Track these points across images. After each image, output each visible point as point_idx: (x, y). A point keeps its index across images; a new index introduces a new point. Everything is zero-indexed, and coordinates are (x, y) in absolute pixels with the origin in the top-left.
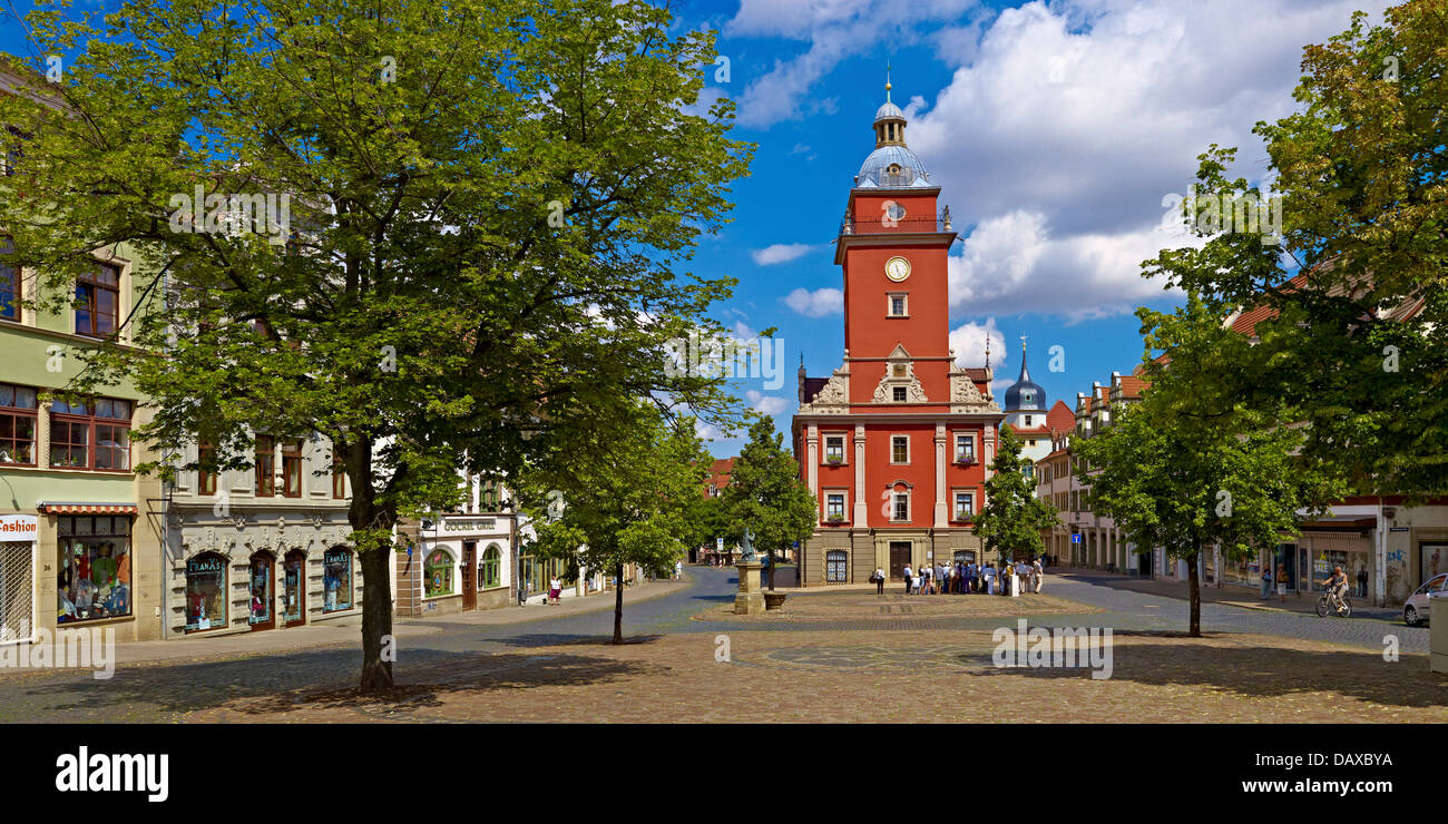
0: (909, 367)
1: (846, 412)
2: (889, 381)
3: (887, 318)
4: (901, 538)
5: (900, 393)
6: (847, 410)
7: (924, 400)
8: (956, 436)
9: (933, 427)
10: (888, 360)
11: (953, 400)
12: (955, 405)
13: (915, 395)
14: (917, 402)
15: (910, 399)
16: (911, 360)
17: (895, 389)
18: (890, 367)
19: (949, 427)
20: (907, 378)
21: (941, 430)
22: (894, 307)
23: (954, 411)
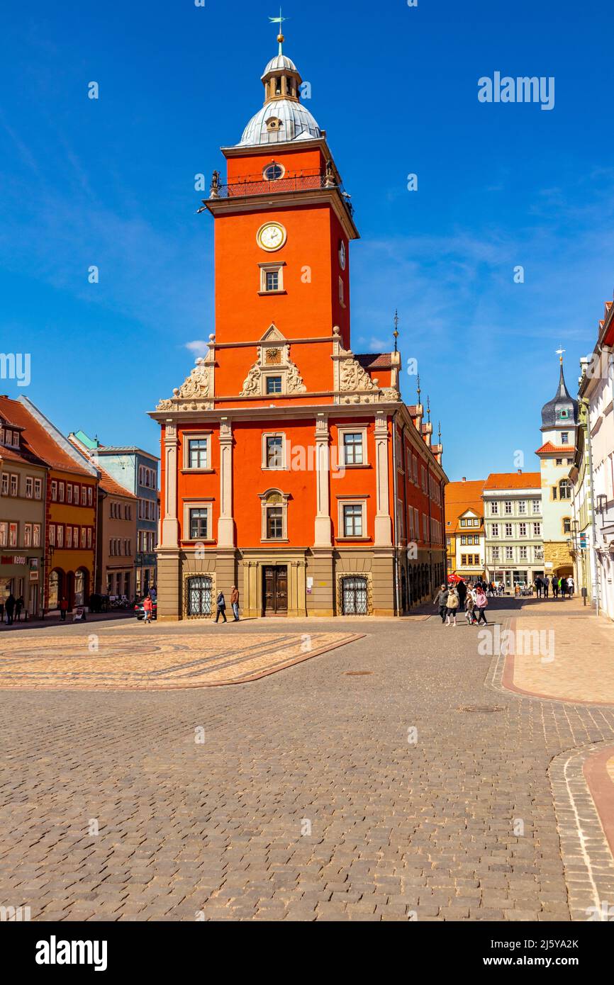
0: (284, 351)
1: (210, 407)
2: (262, 369)
3: (261, 295)
4: (273, 560)
5: (273, 382)
6: (212, 405)
7: (302, 389)
8: (341, 433)
9: (312, 422)
10: (259, 345)
11: (336, 389)
12: (341, 395)
13: (292, 384)
14: (295, 392)
15: (285, 390)
16: (287, 343)
17: (268, 378)
18: (263, 352)
19: (331, 422)
20: (281, 365)
21: (321, 427)
22: (268, 282)
23: (338, 401)
